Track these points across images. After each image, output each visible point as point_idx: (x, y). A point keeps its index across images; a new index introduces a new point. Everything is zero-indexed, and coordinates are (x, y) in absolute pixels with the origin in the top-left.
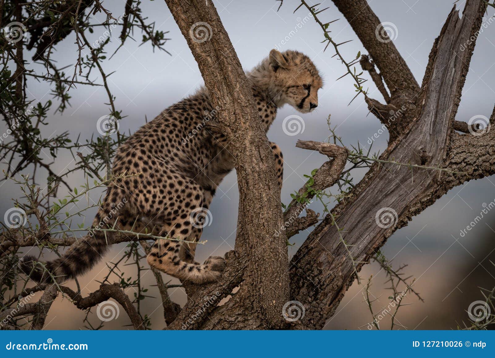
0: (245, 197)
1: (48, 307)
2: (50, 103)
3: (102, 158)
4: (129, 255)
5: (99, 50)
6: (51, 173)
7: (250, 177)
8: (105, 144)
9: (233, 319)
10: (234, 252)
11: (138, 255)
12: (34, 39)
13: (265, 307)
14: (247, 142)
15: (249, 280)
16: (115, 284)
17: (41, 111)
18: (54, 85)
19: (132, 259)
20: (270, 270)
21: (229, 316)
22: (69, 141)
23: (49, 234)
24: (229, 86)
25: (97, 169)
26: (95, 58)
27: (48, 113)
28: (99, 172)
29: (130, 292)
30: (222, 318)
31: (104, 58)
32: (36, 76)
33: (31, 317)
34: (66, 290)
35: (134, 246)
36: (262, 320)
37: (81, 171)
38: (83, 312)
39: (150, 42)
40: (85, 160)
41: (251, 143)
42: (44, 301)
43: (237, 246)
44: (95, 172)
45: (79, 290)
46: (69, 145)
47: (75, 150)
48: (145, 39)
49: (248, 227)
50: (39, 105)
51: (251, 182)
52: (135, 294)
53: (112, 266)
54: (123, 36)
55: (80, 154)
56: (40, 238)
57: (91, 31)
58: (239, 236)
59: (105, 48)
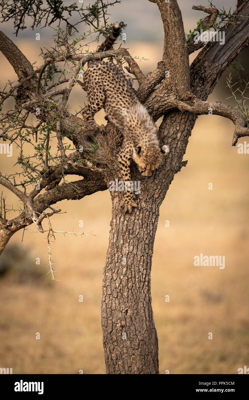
0: (168, 34)
6: (68, 23)
7: (170, 25)
8: (96, 9)
10: (162, 62)
13: (178, 89)
22: (77, 7)
23: (71, 56)
28: (93, 23)
33: (62, 96)
34: (79, 82)
35: (112, 59)
36: (177, 96)
37: (84, 22)
40: (86, 16)
42: (68, 88)
43: (163, 59)
44: (91, 22)
47: (81, 12)
51: (170, 27)
55: (83, 14)
58: (164, 54)
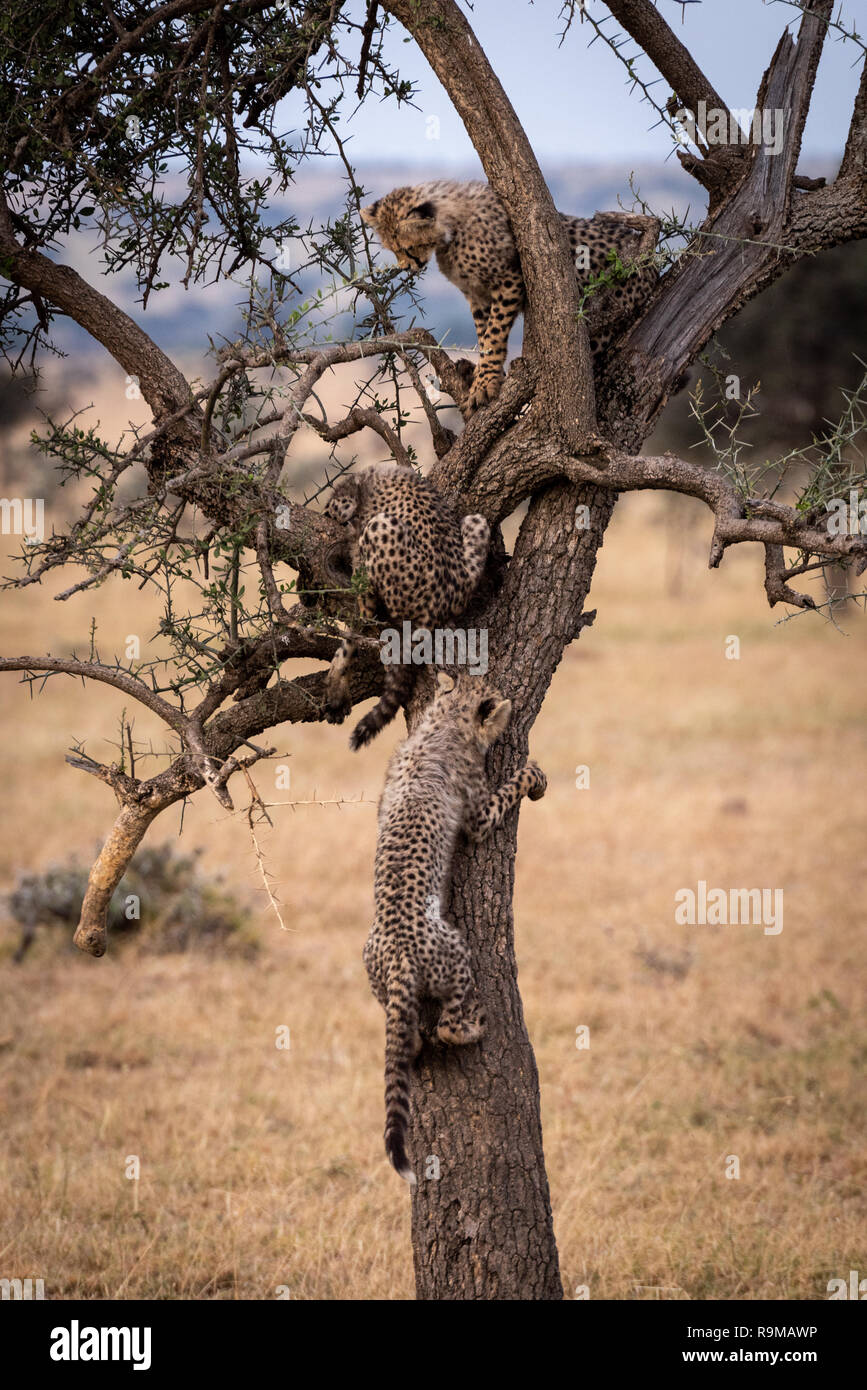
1: (288, 442)
2: (269, 181)
3: (343, 247)
4: (383, 370)
5: (331, 110)
6: (274, 272)
7: (538, 263)
8: (345, 230)
9: (525, 445)
10: (522, 359)
11: (394, 369)
12: (244, 101)
13: (565, 427)
14: (532, 218)
15: (543, 394)
16: (370, 409)
17: (259, 191)
18: (272, 158)
19: (388, 375)
20: (569, 380)
21: (520, 441)
22: (297, 228)
23: (288, 351)
24: (504, 146)
25: (337, 262)
26: (326, 121)
27: (269, 194)
28: (340, 266)
29: (388, 417)
30: (512, 444)
31: (337, 119)
32: (251, 148)
33: (267, 457)
34: (310, 419)
35: (391, 357)
36: (562, 445)
37: (317, 266)
38: (328, 446)
39: (394, 95)
40: (320, 251)
41: (538, 218)
42: (282, 435)
43: (524, 351)
44: (335, 265)
45: (325, 418)
46: (296, 233)
47: (307, 239)
48: (387, 93)
49: (539, 326)
50: (256, 183)
51: (539, 269)
52: (394, 420)
53: (363, 385)
54: (360, 91)
55: (314, 245)
56: (278, 357)
57: (318, 86)
58: (526, 338)
59: (338, 107)
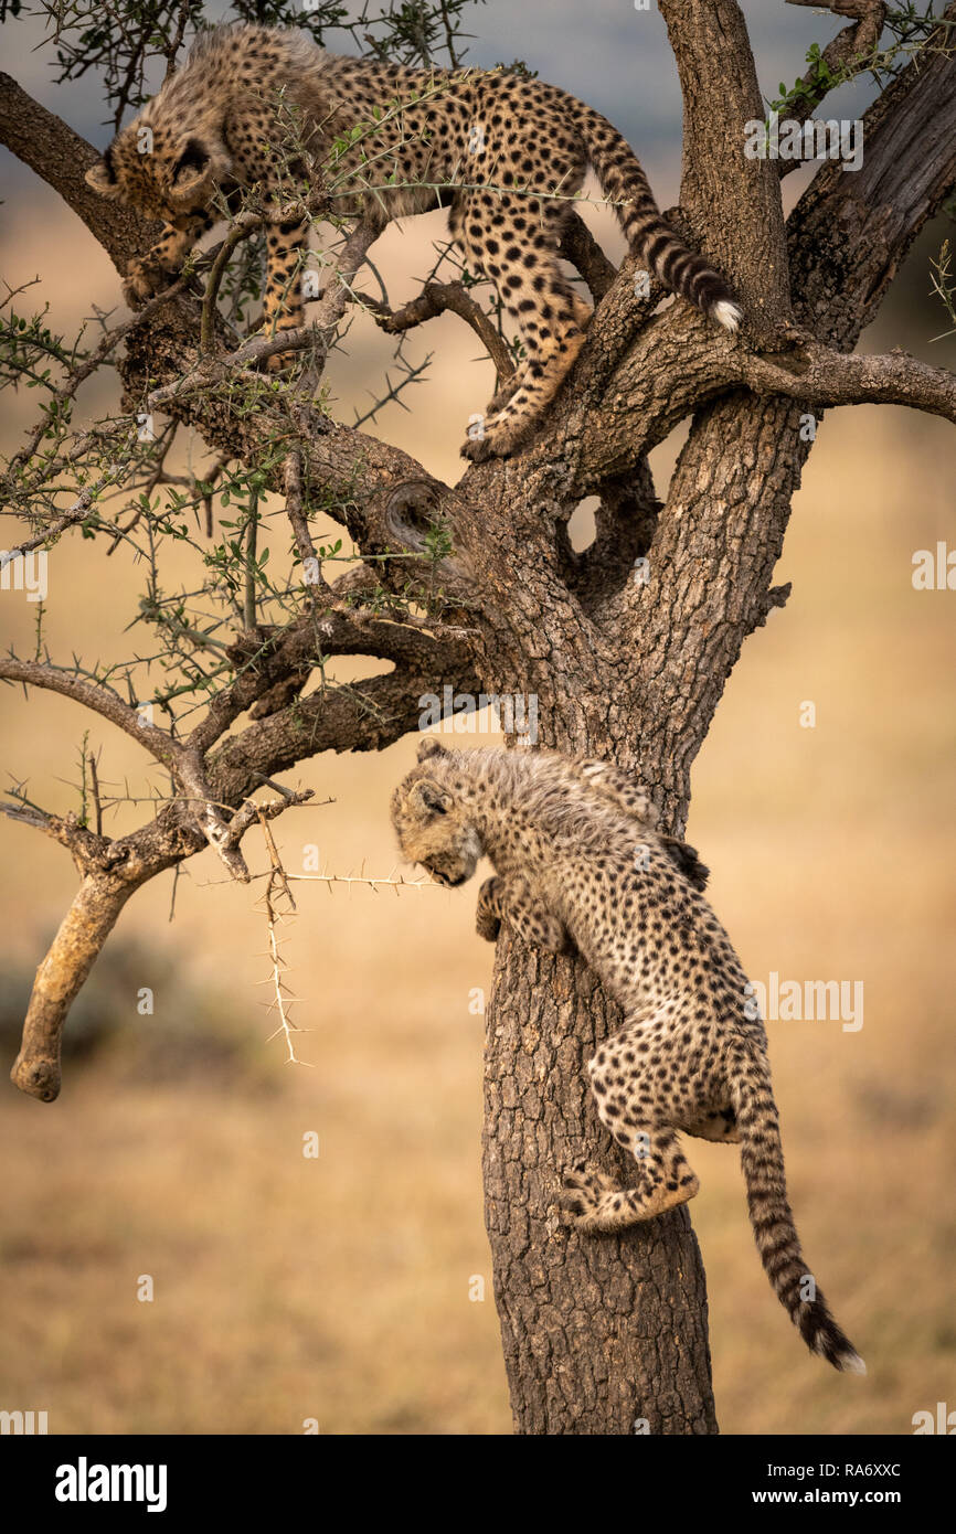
0: (696, 104)
7: (704, 66)
9: (684, 338)
16: (454, 283)
20: (749, 241)
21: (677, 332)
29: (482, 295)
30: (664, 337)
38: (392, 339)
43: (683, 197)
45: (386, 298)
49: (705, 161)
51: (705, 75)
52: (492, 298)
53: (445, 248)
56: (314, 206)
58: (686, 179)
